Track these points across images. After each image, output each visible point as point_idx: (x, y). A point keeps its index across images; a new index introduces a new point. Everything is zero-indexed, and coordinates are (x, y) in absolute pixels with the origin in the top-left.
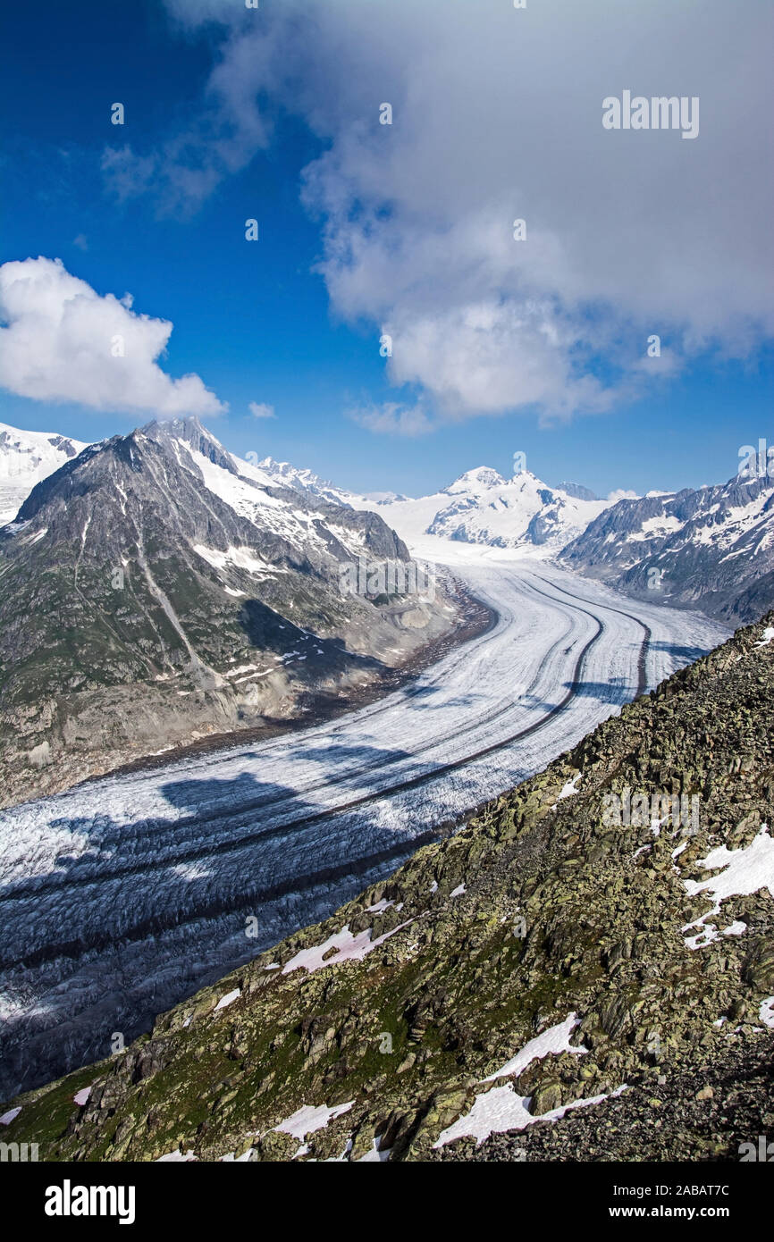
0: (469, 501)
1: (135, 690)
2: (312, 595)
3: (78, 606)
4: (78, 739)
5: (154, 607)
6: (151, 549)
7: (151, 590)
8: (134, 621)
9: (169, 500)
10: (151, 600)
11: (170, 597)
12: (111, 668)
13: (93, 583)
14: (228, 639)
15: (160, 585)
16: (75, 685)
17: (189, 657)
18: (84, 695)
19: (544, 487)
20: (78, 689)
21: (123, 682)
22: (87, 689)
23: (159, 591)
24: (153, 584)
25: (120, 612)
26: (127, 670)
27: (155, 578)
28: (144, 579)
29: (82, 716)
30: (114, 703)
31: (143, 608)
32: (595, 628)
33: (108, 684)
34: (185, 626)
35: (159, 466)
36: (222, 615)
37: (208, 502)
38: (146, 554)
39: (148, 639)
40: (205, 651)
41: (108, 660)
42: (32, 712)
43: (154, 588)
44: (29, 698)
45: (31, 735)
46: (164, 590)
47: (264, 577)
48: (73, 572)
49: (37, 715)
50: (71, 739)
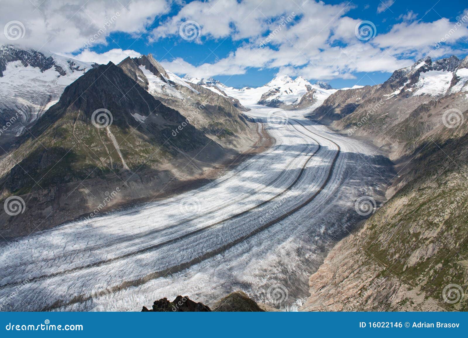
0: (276, 90)
1: (95, 181)
4: (66, 204)
5: (109, 143)
7: (108, 135)
8: (99, 149)
9: (123, 93)
10: (107, 139)
11: (117, 138)
13: (82, 132)
14: (141, 156)
15: (112, 132)
16: (67, 179)
19: (308, 84)
20: (69, 181)
21: (89, 177)
22: (72, 181)
23: (112, 135)
24: (109, 132)
25: (93, 145)
27: (110, 129)
28: (106, 130)
29: (69, 194)
31: (103, 143)
33: (82, 178)
34: (122, 151)
35: (119, 78)
36: (140, 145)
37: (141, 94)
39: (104, 157)
40: (130, 162)
42: (46, 192)
43: (109, 134)
44: (45, 185)
45: (45, 202)
46: (114, 135)
47: (165, 127)
48: (72, 127)
49: (48, 194)
50: (62, 205)
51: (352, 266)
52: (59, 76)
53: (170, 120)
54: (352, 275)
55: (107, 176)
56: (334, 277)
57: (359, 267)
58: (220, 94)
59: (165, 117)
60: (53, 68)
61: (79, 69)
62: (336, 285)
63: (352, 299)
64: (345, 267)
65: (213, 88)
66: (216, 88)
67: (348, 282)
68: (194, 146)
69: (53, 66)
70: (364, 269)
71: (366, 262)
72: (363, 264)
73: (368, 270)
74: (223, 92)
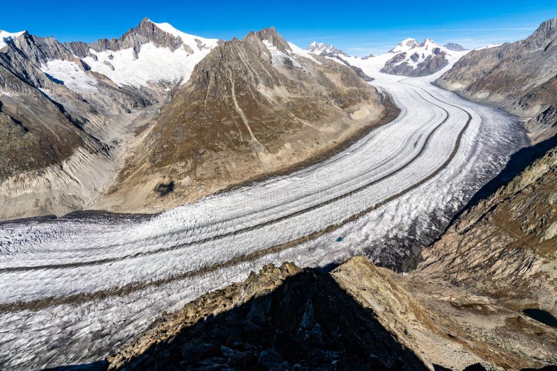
0: (401, 56)
1: (227, 153)
2: (310, 107)
3: (205, 118)
4: (202, 175)
5: (238, 117)
6: (238, 90)
7: (236, 109)
8: (228, 124)
10: (236, 113)
11: (244, 112)
12: (217, 144)
13: (212, 108)
14: (268, 129)
15: (240, 107)
17: (251, 137)
18: (205, 156)
19: (437, 46)
20: (203, 154)
21: (221, 150)
23: (240, 109)
24: (237, 107)
25: (223, 120)
26: (224, 145)
27: (239, 104)
28: (234, 105)
29: (203, 165)
30: (217, 159)
31: (233, 117)
32: (445, 116)
33: (215, 151)
34: (250, 124)
36: (266, 119)
37: (266, 67)
38: (235, 93)
39: (234, 130)
40: (258, 135)
41: (216, 141)
42: (183, 164)
44: (182, 158)
45: (183, 173)
46: (242, 109)
47: (289, 100)
48: (203, 103)
49: (185, 165)
50: (198, 175)
51: (479, 236)
52: (188, 55)
53: (294, 93)
54: (479, 244)
55: (236, 148)
56: (459, 246)
57: (487, 237)
58: (342, 63)
60: (182, 46)
61: (206, 47)
62: (462, 255)
63: (478, 269)
64: (472, 236)
66: (338, 58)
67: (475, 252)
68: (318, 117)
70: (493, 240)
71: (494, 232)
72: (493, 234)
73: (497, 240)
74: (345, 62)
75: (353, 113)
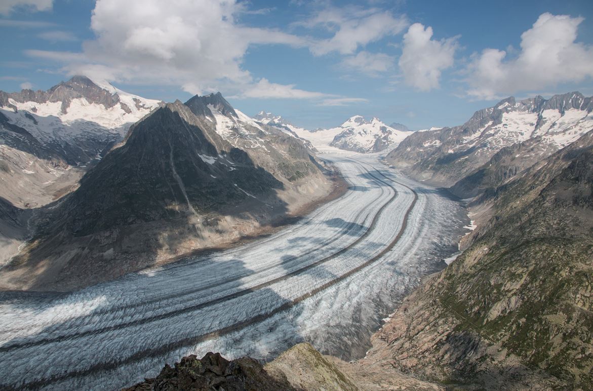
0: (350, 131)
1: (159, 223)
2: (256, 177)
3: (137, 183)
4: (128, 247)
5: (174, 184)
6: (176, 156)
8: (164, 190)
9: (190, 133)
10: (173, 180)
11: (183, 179)
12: (148, 213)
13: (146, 172)
14: (208, 199)
15: (178, 173)
16: (130, 221)
17: (188, 207)
18: (133, 226)
19: (383, 125)
20: (132, 223)
21: (154, 220)
22: (136, 223)
23: (178, 176)
24: (175, 173)
25: (157, 186)
26: (157, 214)
27: (176, 170)
28: (171, 170)
29: (132, 236)
30: (148, 230)
31: (169, 184)
33: (146, 221)
34: (187, 193)
36: (207, 187)
37: (209, 134)
38: (174, 158)
41: (148, 209)
42: (107, 234)
43: (175, 175)
44: (107, 227)
45: (106, 245)
46: (180, 176)
48: (137, 167)
49: (110, 236)
50: (124, 248)
51: (428, 318)
52: (124, 114)
53: (239, 162)
54: (428, 327)
55: (171, 218)
56: (408, 330)
57: (435, 319)
58: (291, 134)
59: (233, 158)
60: (118, 106)
61: (145, 107)
62: (411, 339)
63: (427, 354)
64: (420, 319)
65: (284, 129)
66: (287, 128)
67: (424, 335)
68: (263, 188)
69: (119, 103)
70: (441, 322)
71: (441, 314)
72: (440, 316)
73: (445, 323)
74: (294, 133)
75: (300, 186)
